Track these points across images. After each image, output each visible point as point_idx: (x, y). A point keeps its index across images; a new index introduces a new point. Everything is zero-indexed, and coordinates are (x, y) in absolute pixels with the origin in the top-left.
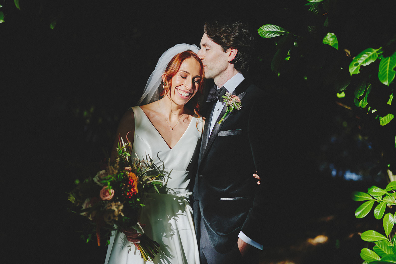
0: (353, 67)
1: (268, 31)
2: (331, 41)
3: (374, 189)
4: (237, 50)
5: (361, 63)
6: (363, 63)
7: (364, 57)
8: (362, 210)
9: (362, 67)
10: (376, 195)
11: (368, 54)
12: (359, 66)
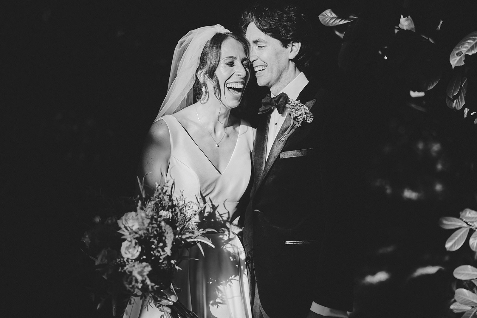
0: (455, 57)
1: (332, 18)
2: (406, 25)
3: (468, 212)
4: (300, 44)
5: (465, 52)
6: (468, 51)
7: (469, 44)
8: (454, 241)
9: (466, 56)
10: (470, 221)
11: (474, 40)
12: (463, 56)
